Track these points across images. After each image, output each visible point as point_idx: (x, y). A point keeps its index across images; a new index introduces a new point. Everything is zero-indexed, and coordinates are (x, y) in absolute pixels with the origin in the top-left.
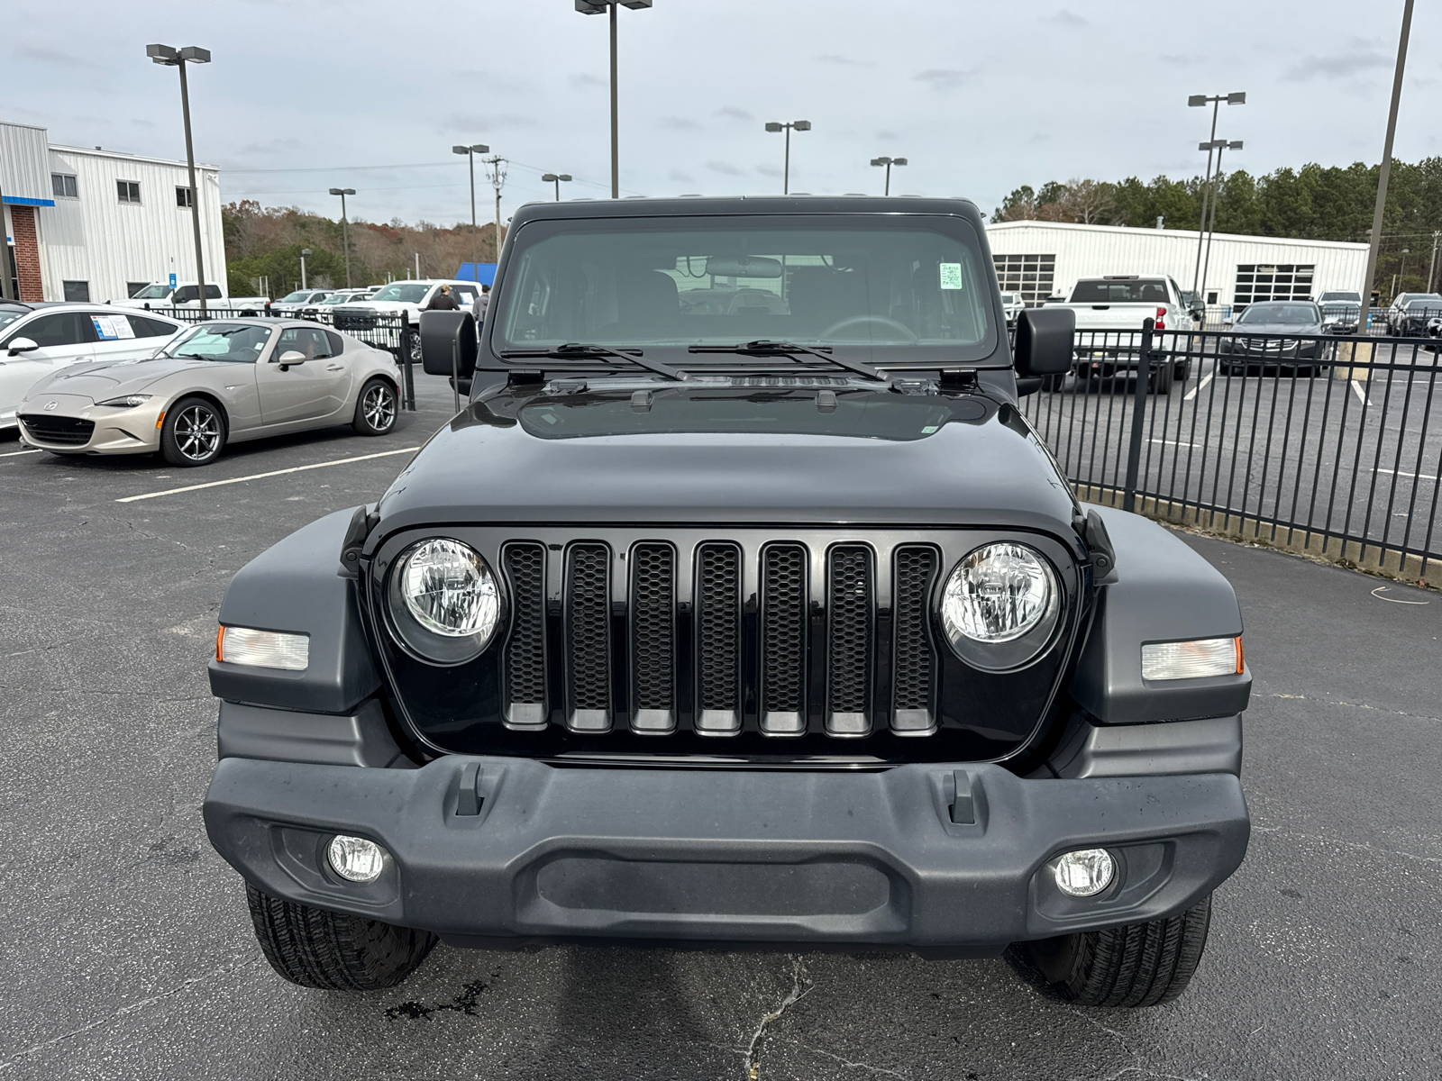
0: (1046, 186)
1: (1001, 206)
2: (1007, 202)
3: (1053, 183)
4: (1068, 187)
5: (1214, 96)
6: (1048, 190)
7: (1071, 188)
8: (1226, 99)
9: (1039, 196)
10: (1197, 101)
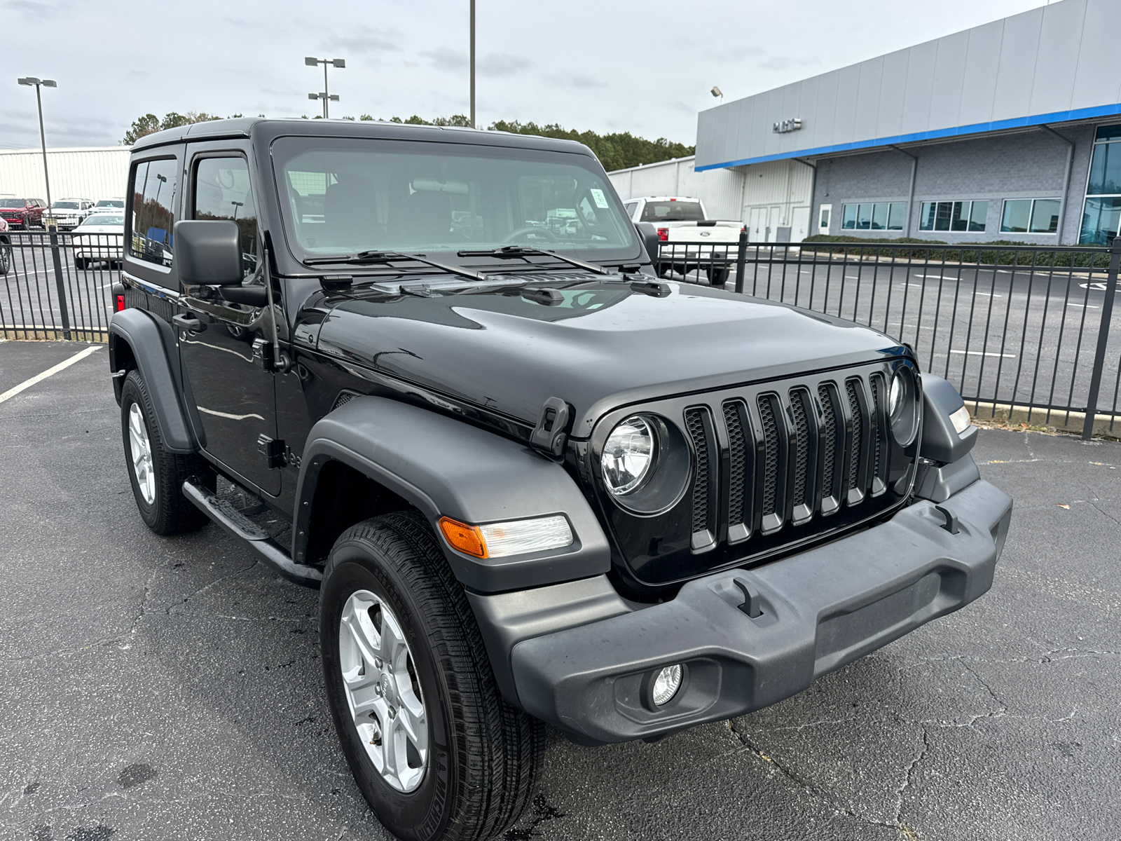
0: (168, 115)
1: (131, 130)
2: (136, 127)
3: (174, 114)
4: (187, 118)
5: (323, 60)
6: (170, 119)
7: (190, 119)
8: (332, 62)
9: (163, 124)
10: (311, 61)
